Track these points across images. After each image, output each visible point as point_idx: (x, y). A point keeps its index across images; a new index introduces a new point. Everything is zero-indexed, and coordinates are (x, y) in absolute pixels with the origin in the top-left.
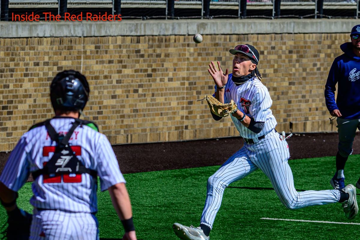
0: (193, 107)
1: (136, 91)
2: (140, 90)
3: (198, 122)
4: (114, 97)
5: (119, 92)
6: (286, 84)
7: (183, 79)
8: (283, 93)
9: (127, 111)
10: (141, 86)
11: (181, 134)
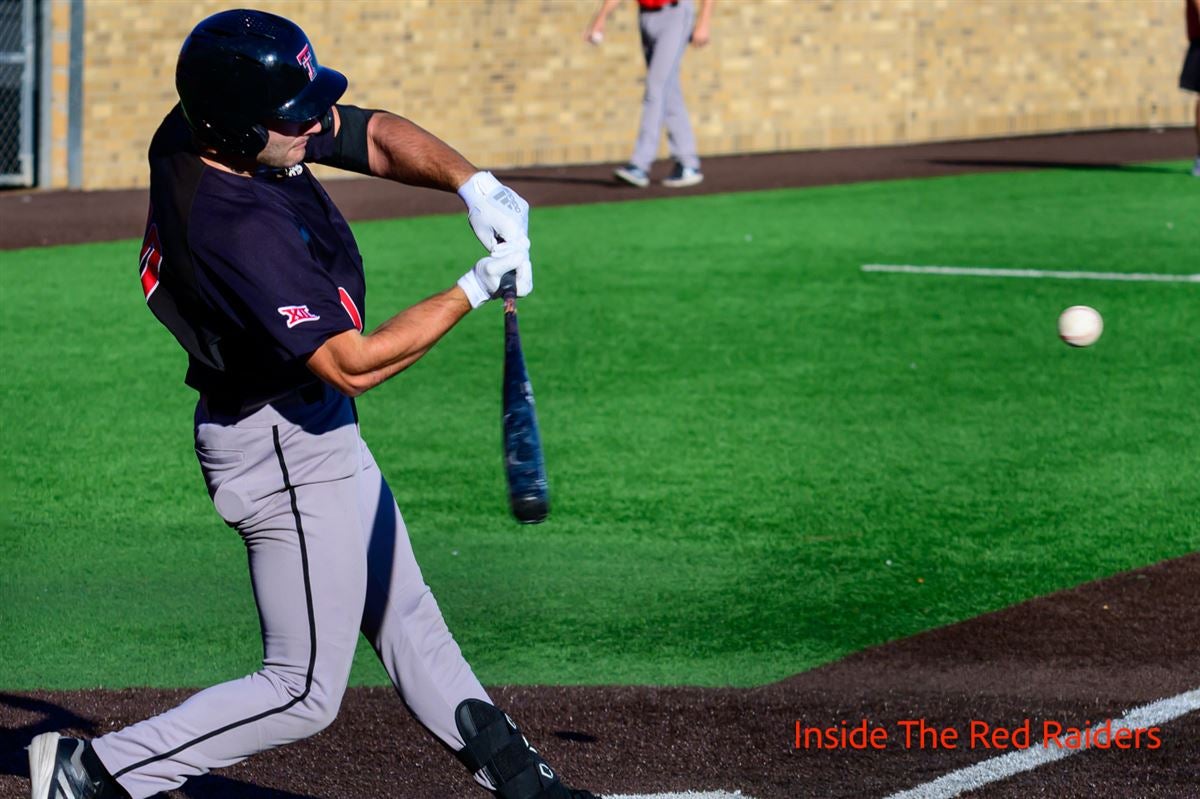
0: (928, 74)
1: (797, 41)
2: (807, 40)
3: (940, 102)
4: (747, 53)
5: (757, 42)
6: (1143, 23)
7: (905, 14)
8: (1135, 43)
9: (777, 82)
10: (809, 30)
11: (901, 128)
